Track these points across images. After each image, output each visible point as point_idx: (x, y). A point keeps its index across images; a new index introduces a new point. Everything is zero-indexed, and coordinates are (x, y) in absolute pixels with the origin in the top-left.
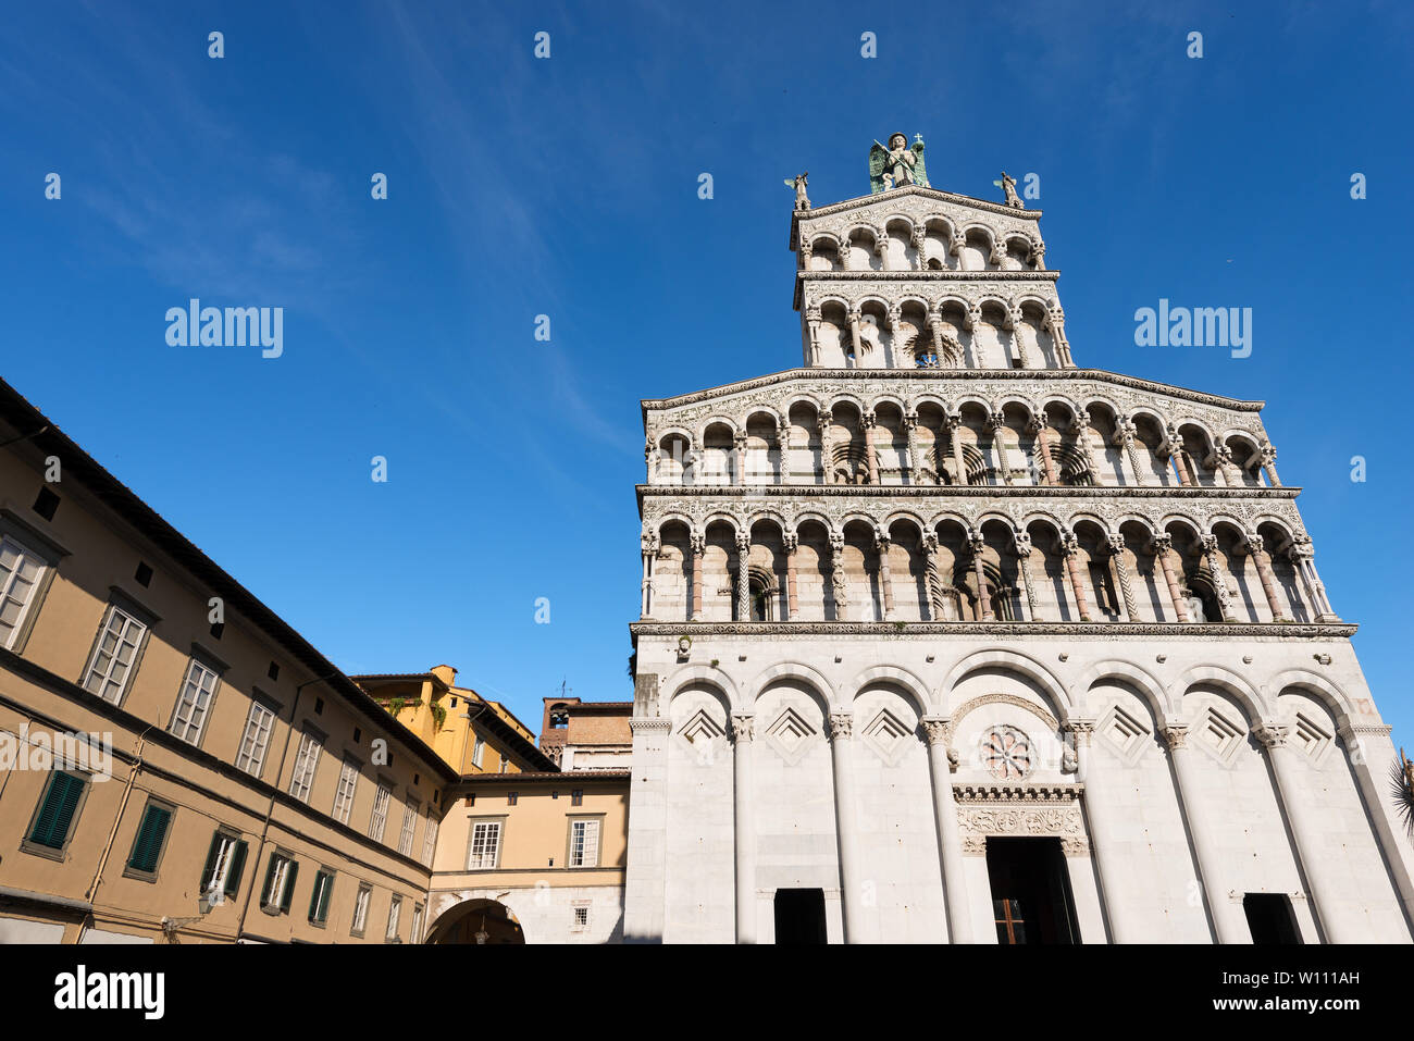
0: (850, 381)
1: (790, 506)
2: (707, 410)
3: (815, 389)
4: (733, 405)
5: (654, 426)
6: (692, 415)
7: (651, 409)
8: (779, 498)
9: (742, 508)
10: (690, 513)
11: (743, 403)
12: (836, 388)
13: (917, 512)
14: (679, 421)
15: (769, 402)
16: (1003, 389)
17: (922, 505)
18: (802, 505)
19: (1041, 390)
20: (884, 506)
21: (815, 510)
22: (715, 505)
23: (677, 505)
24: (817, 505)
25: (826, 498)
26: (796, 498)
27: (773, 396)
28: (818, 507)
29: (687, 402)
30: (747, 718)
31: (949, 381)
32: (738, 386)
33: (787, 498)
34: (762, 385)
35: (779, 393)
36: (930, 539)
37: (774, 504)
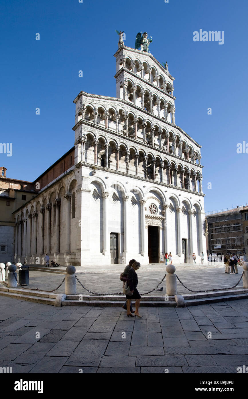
0: (133, 108)
1: (119, 139)
2: (99, 102)
3: (125, 107)
4: (106, 103)
5: (84, 101)
6: (95, 102)
7: (84, 95)
8: (116, 136)
9: (108, 136)
10: (95, 133)
11: (108, 104)
12: (130, 109)
13: (145, 150)
14: (91, 102)
15: (114, 106)
16: (163, 124)
17: (146, 149)
18: (121, 140)
19: (169, 128)
20: (139, 147)
21: (124, 143)
22: (101, 133)
23: (91, 129)
24: (125, 141)
25: (127, 140)
26: (120, 138)
27: (116, 105)
28: (125, 142)
29: (94, 97)
30: (108, 193)
31: (153, 118)
32: (108, 98)
33: (118, 137)
34: (113, 100)
35: (117, 105)
36: (147, 158)
37: (115, 138)
